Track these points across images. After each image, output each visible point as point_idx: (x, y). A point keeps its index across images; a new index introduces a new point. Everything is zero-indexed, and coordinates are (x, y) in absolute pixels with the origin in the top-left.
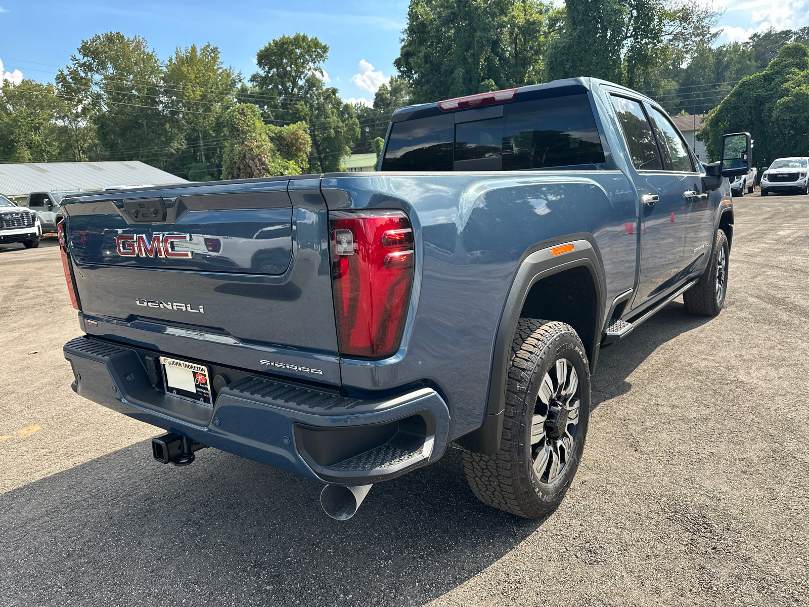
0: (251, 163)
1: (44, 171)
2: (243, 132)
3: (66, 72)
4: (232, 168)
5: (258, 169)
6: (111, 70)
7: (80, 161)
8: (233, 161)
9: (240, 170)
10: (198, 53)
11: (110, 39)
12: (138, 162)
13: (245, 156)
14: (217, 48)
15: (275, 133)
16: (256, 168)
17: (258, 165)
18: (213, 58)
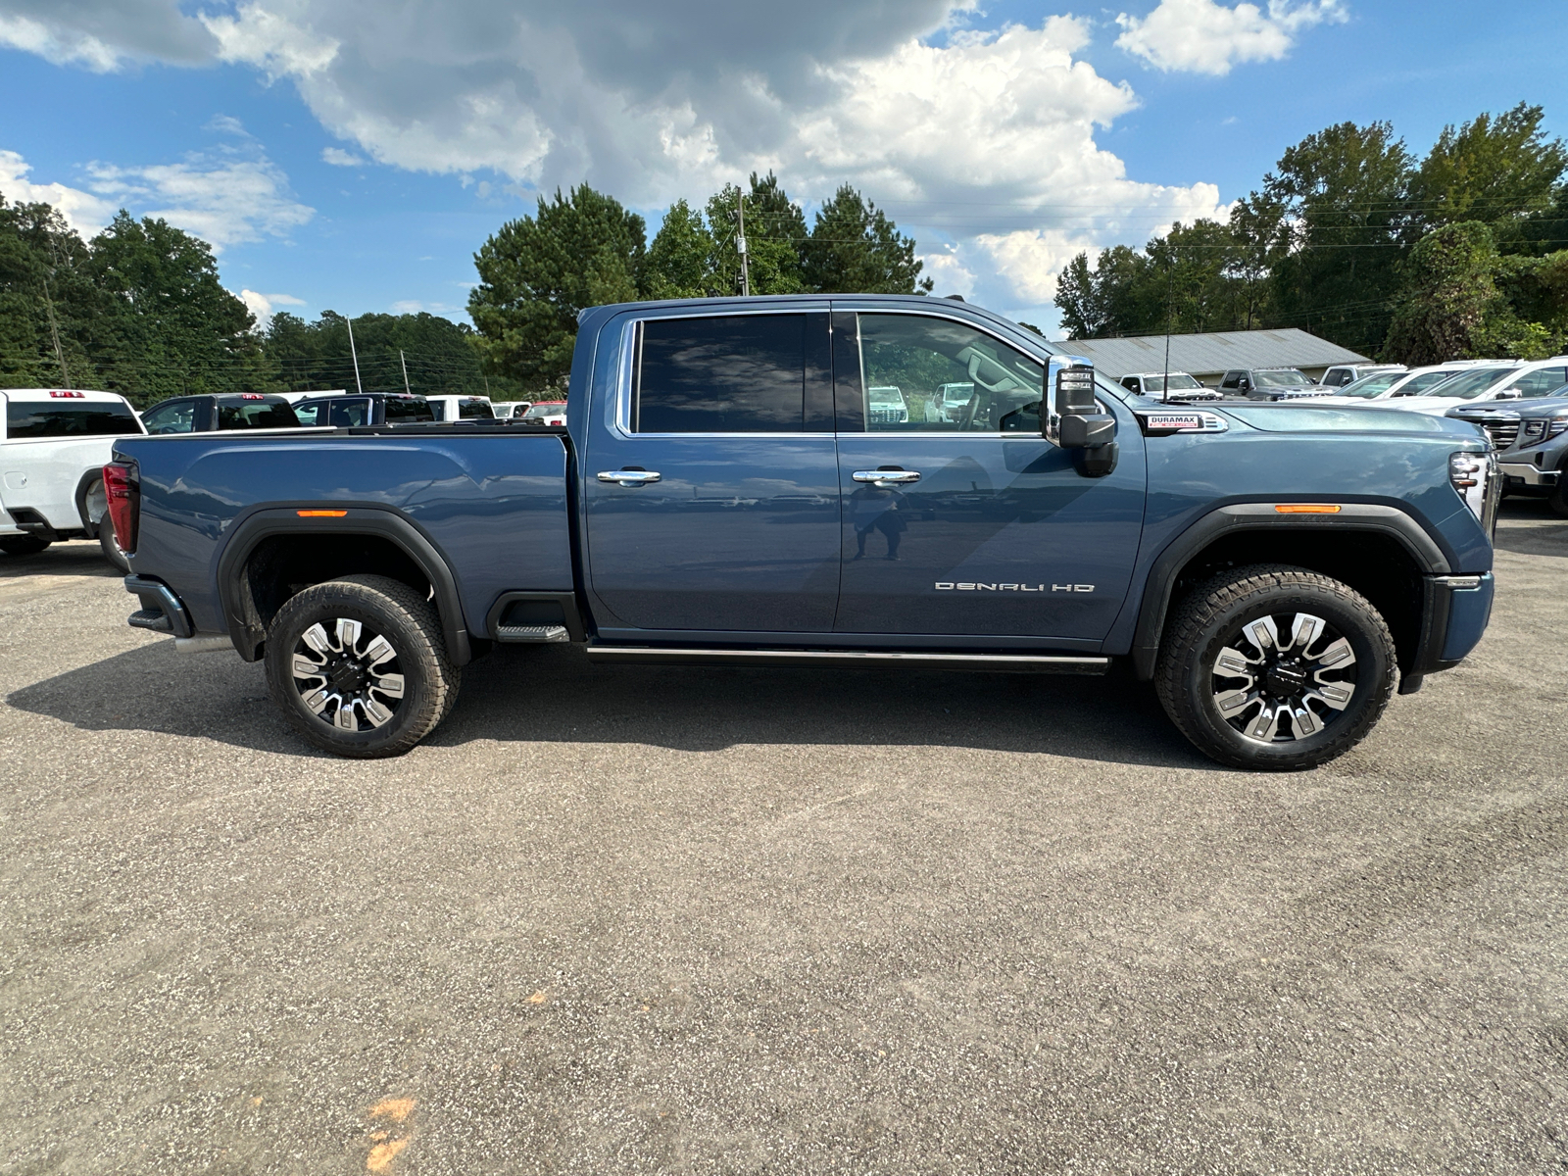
0: (1433, 330)
1: (1227, 343)
2: (1439, 275)
3: (1249, 201)
4: (1399, 341)
5: (1445, 341)
6: (1321, 188)
7: (1248, 328)
8: (1404, 329)
9: (1414, 341)
10: (1490, 127)
11: (1331, 136)
12: (1297, 331)
13: (1425, 320)
14: (1541, 108)
15: (1518, 272)
16: (1441, 340)
17: (1447, 334)
18: (1522, 129)
